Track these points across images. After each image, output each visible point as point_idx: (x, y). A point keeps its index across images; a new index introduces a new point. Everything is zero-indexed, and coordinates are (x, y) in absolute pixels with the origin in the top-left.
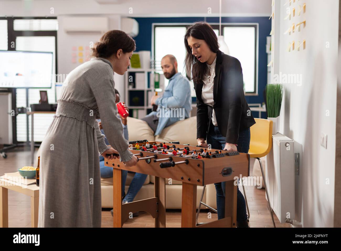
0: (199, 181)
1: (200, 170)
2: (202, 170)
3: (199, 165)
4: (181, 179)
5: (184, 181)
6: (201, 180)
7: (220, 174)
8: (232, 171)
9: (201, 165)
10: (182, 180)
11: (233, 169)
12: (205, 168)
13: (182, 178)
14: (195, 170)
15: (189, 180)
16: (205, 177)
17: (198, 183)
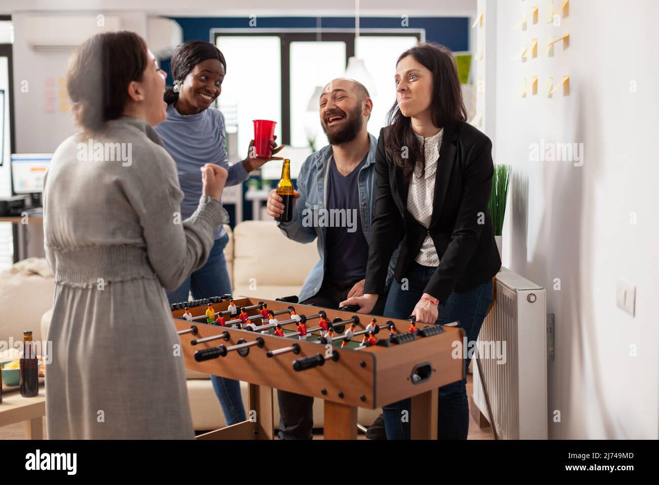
0: (364, 399)
1: (366, 374)
2: (371, 375)
3: (363, 365)
4: (320, 393)
5: (327, 399)
6: (370, 397)
7: (408, 379)
8: (433, 370)
9: (370, 364)
10: (324, 396)
11: (433, 367)
12: (378, 368)
13: (324, 392)
14: (355, 374)
15: (341, 396)
16: (378, 389)
17: (362, 403)
